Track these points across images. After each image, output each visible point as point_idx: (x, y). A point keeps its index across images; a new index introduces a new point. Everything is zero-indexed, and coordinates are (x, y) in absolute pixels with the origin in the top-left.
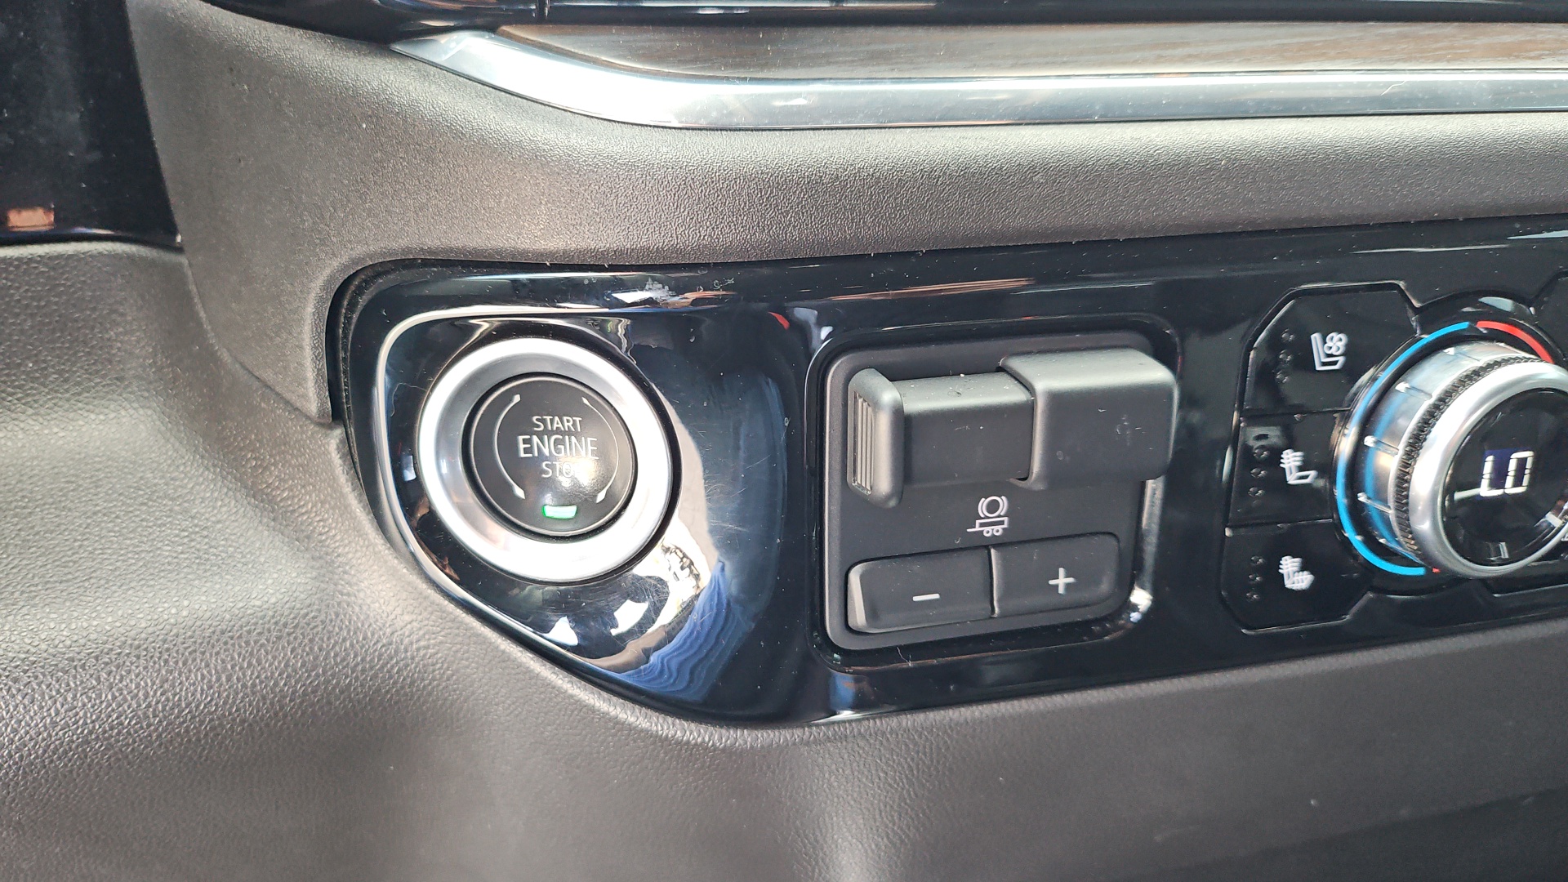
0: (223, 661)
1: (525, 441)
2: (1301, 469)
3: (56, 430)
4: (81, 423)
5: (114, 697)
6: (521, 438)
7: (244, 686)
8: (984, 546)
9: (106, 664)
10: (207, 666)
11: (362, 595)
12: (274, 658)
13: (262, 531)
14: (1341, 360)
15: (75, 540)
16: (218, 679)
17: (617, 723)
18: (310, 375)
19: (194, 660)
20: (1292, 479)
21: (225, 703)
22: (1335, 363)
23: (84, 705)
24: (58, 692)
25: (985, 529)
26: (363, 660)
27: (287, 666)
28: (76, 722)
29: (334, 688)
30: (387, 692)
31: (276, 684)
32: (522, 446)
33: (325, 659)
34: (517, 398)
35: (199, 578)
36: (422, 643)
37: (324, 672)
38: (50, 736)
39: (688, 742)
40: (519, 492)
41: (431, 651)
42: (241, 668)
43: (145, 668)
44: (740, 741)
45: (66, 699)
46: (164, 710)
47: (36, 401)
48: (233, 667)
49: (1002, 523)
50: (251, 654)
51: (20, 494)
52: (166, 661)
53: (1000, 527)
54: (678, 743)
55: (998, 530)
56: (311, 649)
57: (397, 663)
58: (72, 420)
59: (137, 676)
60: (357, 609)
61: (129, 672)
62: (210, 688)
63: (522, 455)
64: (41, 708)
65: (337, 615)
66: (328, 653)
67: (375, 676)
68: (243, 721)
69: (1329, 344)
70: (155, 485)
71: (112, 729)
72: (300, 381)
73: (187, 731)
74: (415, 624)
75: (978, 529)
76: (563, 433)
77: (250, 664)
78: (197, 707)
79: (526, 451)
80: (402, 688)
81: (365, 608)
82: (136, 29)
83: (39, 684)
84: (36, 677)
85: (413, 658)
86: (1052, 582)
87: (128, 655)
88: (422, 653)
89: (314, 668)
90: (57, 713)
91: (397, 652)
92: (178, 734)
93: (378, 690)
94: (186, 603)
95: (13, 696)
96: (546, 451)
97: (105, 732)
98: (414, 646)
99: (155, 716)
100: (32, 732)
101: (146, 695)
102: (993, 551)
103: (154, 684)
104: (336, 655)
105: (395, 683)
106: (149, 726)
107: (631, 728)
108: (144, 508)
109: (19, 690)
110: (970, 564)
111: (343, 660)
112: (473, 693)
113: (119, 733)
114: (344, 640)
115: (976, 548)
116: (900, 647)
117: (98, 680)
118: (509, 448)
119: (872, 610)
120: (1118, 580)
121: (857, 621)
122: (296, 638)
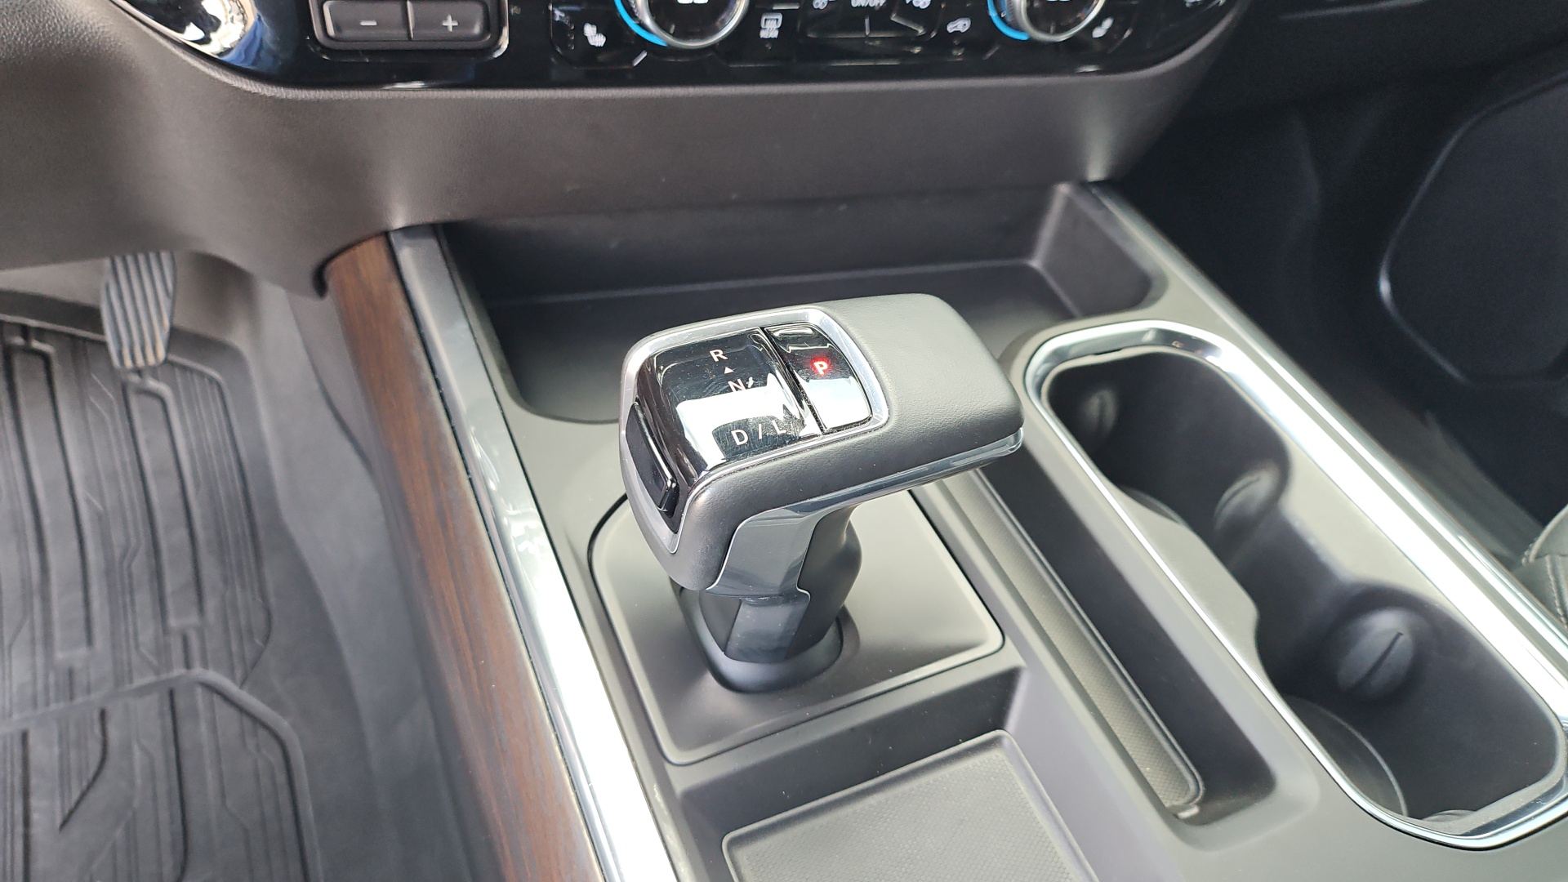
12: (12, 24)
26: (66, 30)
27: (20, 29)
29: (51, 46)
31: (16, 39)
33: (43, 28)
37: (44, 36)
56: (34, 21)
66: (45, 25)
85: (96, 33)
86: (444, 24)
89: (37, 32)
102: (408, 3)
104: (49, 26)
107: (219, 81)
110: (396, 7)
111: (54, 30)
114: (53, 18)
116: (362, 51)
119: (337, 27)
120: (487, 28)
121: (331, 31)
122: (24, 14)
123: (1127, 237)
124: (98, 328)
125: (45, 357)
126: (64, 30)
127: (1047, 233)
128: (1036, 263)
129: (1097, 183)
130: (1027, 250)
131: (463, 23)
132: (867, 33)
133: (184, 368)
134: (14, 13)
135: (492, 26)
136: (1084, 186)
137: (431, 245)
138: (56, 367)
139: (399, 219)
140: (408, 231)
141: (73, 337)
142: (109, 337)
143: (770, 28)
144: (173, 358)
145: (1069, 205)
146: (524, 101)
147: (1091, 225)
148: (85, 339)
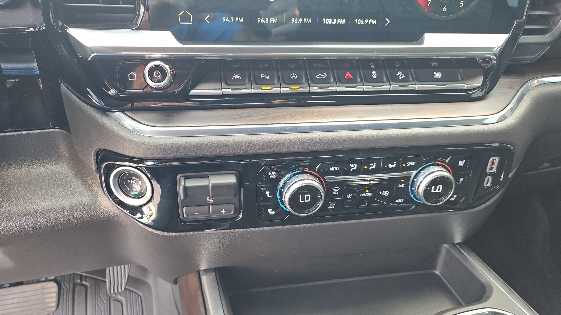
0: (77, 213)
1: (129, 181)
2: (269, 194)
3: (48, 165)
4: (53, 164)
5: (58, 219)
6: (129, 180)
7: (81, 218)
8: (209, 205)
9: (57, 213)
10: (75, 214)
11: (103, 202)
12: (87, 213)
13: (86, 189)
14: (275, 176)
15: (51, 189)
16: (77, 216)
17: (146, 229)
18: (93, 164)
19: (72, 213)
20: (268, 196)
21: (78, 220)
22: (274, 177)
23: (53, 220)
24: (48, 217)
25: (209, 202)
26: (103, 214)
27: (89, 214)
28: (51, 223)
29: (98, 219)
30: (108, 220)
31: (87, 218)
32: (129, 182)
33: (96, 214)
34: (127, 175)
35: (73, 197)
36: (114, 212)
37: (96, 216)
38: (47, 225)
39: (158, 234)
40: (129, 189)
41: (115, 213)
42: (81, 215)
43: (63, 214)
44: (167, 234)
45: (49, 219)
46: (67, 221)
47: (44, 160)
48: (79, 214)
49: (212, 201)
50: (83, 212)
51: (42, 179)
52: (67, 213)
53: (212, 202)
54: (156, 234)
55: (211, 202)
56: (94, 212)
57: (109, 215)
58: (51, 164)
59: (62, 215)
60: (102, 205)
61: (60, 214)
62: (75, 218)
63: (129, 183)
64: (45, 220)
65: (99, 206)
66: (97, 213)
67: (105, 217)
68: (81, 224)
69: (272, 174)
70: (67, 178)
71: (57, 224)
72: (92, 165)
73: (71, 225)
74: (113, 208)
75: (207, 202)
76: (136, 180)
77: (82, 214)
78: (73, 221)
79: (130, 182)
80: (111, 219)
81: (104, 205)
82: (63, 95)
83: (45, 216)
84: (44, 215)
85: (112, 214)
86: (222, 212)
87: (60, 211)
88: (114, 213)
89: (94, 215)
90: (48, 221)
91: (109, 213)
92: (69, 225)
93: (106, 219)
94: (71, 202)
95: (40, 218)
96: (133, 183)
97: (56, 224)
98: (113, 212)
99: (65, 222)
100: (43, 224)
101: (64, 219)
102: (210, 206)
103: (65, 216)
104: (98, 213)
105: (109, 218)
106: (64, 224)
107: (148, 231)
108: (64, 183)
109: (41, 217)
110: (206, 208)
111: (99, 214)
112: (124, 221)
113: (59, 225)
114: (100, 210)
115: (207, 205)
116: (194, 221)
117: (55, 215)
118: (127, 183)
119: (187, 215)
120: (236, 211)
121: (185, 216)
122: (91, 210)
123: (472, 266)
124: (105, 277)
125: (86, 287)
126: (102, 214)
127: (441, 261)
128: (437, 272)
129: (458, 244)
130: (434, 267)
131: (228, 211)
132: (366, 204)
133: (130, 291)
134: (88, 209)
135: (237, 211)
136: (454, 245)
137: (213, 275)
138: (89, 290)
139: (203, 267)
140: (206, 271)
141: (96, 279)
142: (107, 280)
143: (332, 206)
144: (127, 287)
145: (448, 251)
146: (247, 232)
147: (458, 260)
148: (100, 280)
